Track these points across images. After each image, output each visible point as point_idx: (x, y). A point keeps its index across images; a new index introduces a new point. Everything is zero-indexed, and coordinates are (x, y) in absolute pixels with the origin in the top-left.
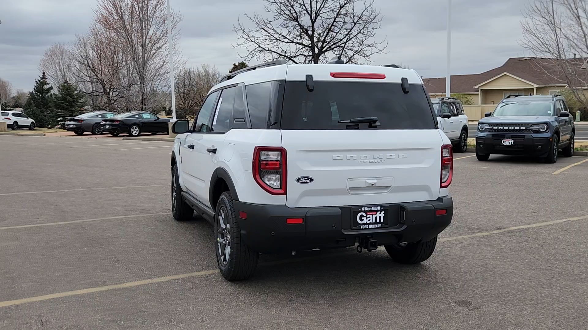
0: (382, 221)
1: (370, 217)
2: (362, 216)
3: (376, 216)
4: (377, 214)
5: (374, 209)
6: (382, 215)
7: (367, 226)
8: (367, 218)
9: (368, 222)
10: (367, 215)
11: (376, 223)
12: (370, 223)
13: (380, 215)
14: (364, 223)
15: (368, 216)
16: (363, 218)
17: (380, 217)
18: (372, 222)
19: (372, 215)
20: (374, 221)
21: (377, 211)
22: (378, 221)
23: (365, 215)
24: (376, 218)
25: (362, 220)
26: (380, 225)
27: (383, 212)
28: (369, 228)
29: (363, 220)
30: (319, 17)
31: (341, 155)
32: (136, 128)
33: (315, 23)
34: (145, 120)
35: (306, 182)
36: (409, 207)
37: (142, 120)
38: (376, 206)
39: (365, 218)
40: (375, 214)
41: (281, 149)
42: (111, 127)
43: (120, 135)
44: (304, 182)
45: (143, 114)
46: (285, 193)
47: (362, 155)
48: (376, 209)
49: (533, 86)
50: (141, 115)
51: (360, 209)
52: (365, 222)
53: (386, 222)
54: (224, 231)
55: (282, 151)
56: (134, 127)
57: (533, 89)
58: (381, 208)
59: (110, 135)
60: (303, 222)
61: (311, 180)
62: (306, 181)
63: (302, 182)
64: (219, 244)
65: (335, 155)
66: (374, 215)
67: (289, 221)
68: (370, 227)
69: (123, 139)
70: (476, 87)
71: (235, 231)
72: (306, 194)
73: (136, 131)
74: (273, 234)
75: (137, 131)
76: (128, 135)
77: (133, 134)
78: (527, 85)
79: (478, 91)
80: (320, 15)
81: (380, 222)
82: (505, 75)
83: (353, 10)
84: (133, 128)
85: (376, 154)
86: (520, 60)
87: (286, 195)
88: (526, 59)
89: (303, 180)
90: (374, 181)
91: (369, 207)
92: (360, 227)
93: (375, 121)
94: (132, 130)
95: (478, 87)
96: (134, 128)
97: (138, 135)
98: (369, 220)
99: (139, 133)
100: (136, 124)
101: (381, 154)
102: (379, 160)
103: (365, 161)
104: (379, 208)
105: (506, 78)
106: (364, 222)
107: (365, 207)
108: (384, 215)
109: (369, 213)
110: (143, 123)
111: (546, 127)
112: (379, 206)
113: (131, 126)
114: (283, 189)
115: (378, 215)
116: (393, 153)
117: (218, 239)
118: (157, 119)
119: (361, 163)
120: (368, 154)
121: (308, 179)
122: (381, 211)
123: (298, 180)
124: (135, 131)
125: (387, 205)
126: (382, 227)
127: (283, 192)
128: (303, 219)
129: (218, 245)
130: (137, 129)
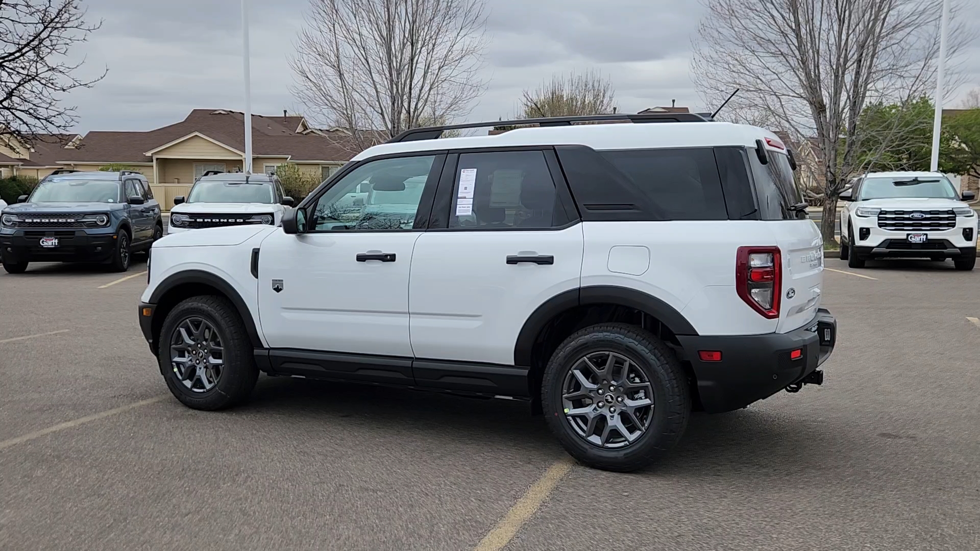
49: (242, 156)
57: (242, 160)
70: (149, 154)
78: (231, 154)
79: (152, 161)
82: (196, 136)
86: (211, 113)
88: (220, 113)
95: (152, 154)
105: (196, 140)
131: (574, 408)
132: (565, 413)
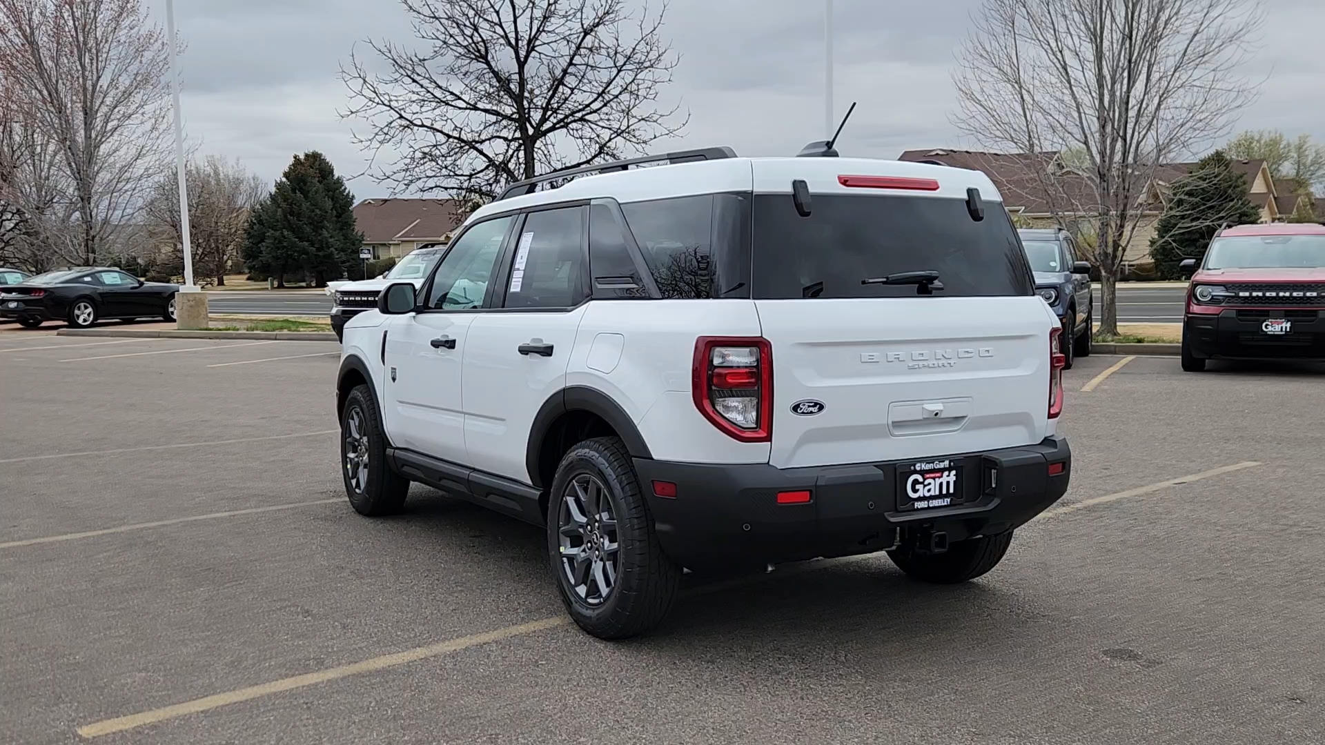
0: (951, 491)
1: (929, 484)
2: (916, 482)
3: (941, 480)
4: (942, 476)
5: (938, 467)
6: (952, 478)
7: (926, 502)
8: (925, 486)
9: (927, 495)
10: (925, 479)
11: (941, 496)
12: (931, 496)
13: (948, 479)
14: (919, 497)
15: (926, 483)
16: (918, 487)
17: (948, 483)
18: (933, 494)
19: (934, 478)
20: (937, 493)
21: (942, 470)
22: (944, 492)
23: (921, 479)
24: (941, 484)
25: (915, 491)
26: (949, 500)
27: (954, 472)
28: (929, 508)
29: (918, 490)
30: (533, 54)
31: (876, 353)
32: (86, 308)
33: (526, 67)
34: (106, 289)
35: (811, 412)
36: (1004, 459)
37: (101, 289)
38: (941, 459)
39: (922, 486)
40: (939, 477)
41: (761, 342)
42: (22, 306)
43: (44, 324)
44: (807, 413)
45: (103, 274)
46: (769, 438)
47: (916, 350)
48: (942, 465)
50: (98, 275)
51: (912, 468)
52: (922, 495)
53: (959, 494)
54: (581, 530)
55: (760, 345)
56: (82, 305)
58: (950, 464)
59: (19, 326)
60: (811, 498)
61: (821, 408)
62: (811, 409)
63: (803, 413)
64: (565, 560)
65: (866, 353)
66: (937, 479)
67: (782, 499)
68: (931, 506)
69: (58, 334)
71: (636, 527)
72: (810, 437)
73: (86, 315)
74: (747, 528)
75: (89, 315)
76: (66, 323)
77: (80, 321)
80: (536, 49)
81: (948, 495)
83: (617, 40)
84: (79, 308)
85: (940, 350)
87: (770, 440)
89: (804, 408)
90: (937, 407)
91: (929, 463)
92: (913, 504)
93: (931, 279)
94: (77, 312)
96: (83, 308)
97: (92, 325)
98: (929, 491)
99: (95, 318)
100: (88, 299)
101: (949, 350)
102: (945, 362)
103: (921, 363)
104: (947, 463)
106: (920, 494)
107: (920, 462)
108: (954, 478)
109: (928, 476)
110: (101, 294)
111: (1054, 295)
112: (946, 459)
113: (74, 302)
114: (764, 429)
115: (944, 479)
116: (970, 347)
117: (562, 549)
118: (137, 285)
119: (910, 368)
120: (926, 350)
121: (816, 404)
122: (949, 469)
123: (795, 408)
124: (84, 314)
125: (961, 457)
126: (953, 503)
127: (765, 435)
128: (811, 491)
129: (563, 563)
130: (90, 310)
131: (572, 547)
132: (561, 553)
